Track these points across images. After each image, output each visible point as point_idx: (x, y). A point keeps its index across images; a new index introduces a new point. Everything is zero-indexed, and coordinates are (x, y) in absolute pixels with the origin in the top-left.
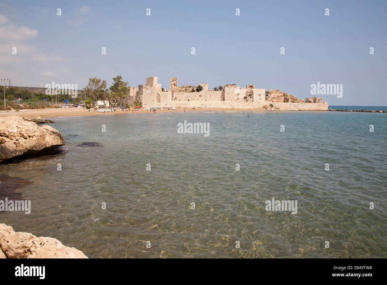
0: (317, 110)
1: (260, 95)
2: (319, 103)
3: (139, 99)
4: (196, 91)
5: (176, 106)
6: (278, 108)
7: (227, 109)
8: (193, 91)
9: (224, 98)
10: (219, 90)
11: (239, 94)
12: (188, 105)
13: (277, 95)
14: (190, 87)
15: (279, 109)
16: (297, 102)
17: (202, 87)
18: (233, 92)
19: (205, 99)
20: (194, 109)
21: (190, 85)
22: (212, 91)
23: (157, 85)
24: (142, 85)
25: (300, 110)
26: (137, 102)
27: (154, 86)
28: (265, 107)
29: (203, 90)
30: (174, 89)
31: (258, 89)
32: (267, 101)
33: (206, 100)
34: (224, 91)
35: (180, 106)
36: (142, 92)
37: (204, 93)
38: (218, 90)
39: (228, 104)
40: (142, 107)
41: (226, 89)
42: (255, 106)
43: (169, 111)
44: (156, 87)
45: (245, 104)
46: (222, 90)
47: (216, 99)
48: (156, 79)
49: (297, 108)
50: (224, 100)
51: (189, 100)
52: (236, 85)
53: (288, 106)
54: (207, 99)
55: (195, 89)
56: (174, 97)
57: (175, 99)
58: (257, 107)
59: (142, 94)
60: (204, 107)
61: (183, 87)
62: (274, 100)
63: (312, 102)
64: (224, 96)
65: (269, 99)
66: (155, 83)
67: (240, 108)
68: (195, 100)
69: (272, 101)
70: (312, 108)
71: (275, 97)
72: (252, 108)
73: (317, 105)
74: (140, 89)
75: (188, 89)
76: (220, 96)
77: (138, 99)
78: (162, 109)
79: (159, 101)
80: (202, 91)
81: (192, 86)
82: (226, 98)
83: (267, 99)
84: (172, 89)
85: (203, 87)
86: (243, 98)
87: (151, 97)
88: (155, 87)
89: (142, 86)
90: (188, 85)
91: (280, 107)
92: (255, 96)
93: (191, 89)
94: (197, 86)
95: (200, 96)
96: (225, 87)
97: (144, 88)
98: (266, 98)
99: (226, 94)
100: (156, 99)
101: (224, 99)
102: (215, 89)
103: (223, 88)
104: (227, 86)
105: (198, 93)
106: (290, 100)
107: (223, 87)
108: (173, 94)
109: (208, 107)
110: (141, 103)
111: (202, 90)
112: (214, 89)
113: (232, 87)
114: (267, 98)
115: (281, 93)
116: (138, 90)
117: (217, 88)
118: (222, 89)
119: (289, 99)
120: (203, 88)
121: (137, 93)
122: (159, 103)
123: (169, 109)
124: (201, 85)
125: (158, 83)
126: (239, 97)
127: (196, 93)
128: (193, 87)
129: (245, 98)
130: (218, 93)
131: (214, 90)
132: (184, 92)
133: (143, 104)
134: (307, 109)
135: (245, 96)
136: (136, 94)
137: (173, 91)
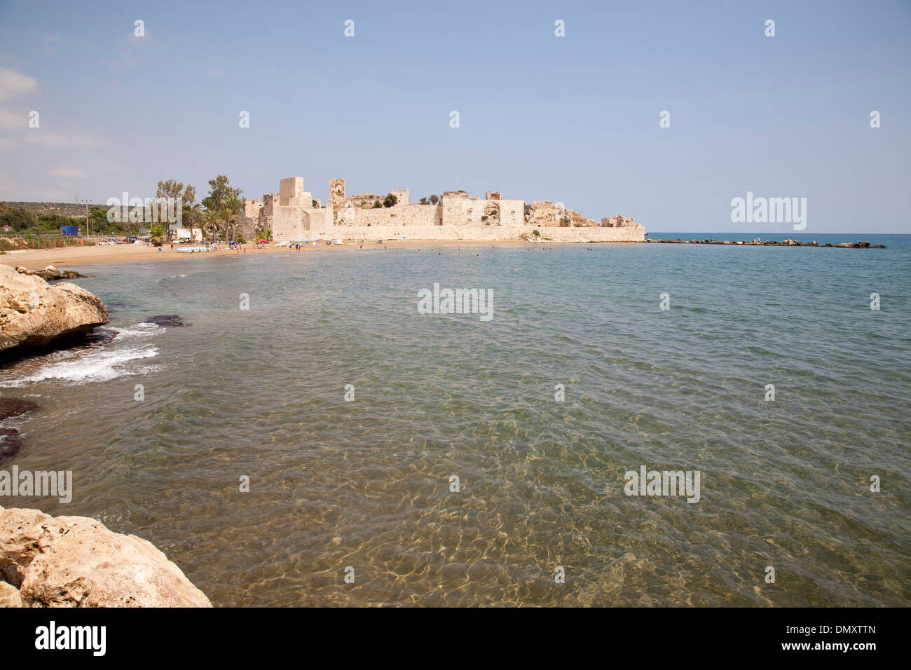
0: (625, 240)
1: (513, 212)
2: (627, 228)
3: (266, 223)
4: (383, 206)
5: (343, 237)
6: (549, 238)
7: (447, 242)
8: (377, 206)
9: (441, 220)
10: (431, 203)
11: (471, 212)
12: (369, 235)
13: (546, 213)
14: (371, 197)
15: (551, 240)
16: (586, 226)
17: (396, 198)
18: (459, 207)
19: (402, 223)
20: (380, 242)
21: (371, 194)
22: (418, 205)
23: (303, 193)
24: (270, 195)
25: (591, 242)
26: (260, 229)
27: (297, 195)
28: (524, 237)
29: (399, 204)
30: (338, 203)
31: (510, 201)
32: (528, 224)
33: (404, 224)
34: (440, 204)
35: (351, 237)
36: (272, 208)
37: (401, 209)
38: (428, 203)
39: (449, 232)
40: (271, 240)
41: (445, 200)
42: (504, 236)
43: (328, 247)
44: (301, 199)
45: (484, 231)
46: (438, 203)
47: (426, 222)
48: (299, 182)
49: (586, 238)
50: (441, 224)
51: (369, 225)
52: (465, 192)
54: (406, 222)
55: (382, 202)
56: (339, 219)
57: (340, 223)
58: (508, 237)
59: (271, 213)
60: (400, 238)
61: (357, 199)
62: (541, 222)
63: (615, 225)
64: (442, 215)
65: (532, 220)
66: (297, 190)
67: (474, 238)
68: (381, 223)
69: (537, 225)
70: (615, 238)
71: (543, 216)
72: (498, 239)
73: (625, 230)
74: (267, 204)
75: (368, 202)
76: (433, 216)
77: (262, 224)
78: (314, 244)
79: (308, 228)
80: (395, 205)
81: (376, 195)
82: (444, 220)
83: (527, 221)
84: (335, 203)
85: (397, 196)
86: (480, 218)
87: (290, 218)
88: (298, 198)
89: (272, 196)
90: (367, 194)
91: (553, 236)
92: (503, 215)
93: (373, 202)
94: (386, 195)
95: (392, 215)
96: (442, 197)
97: (275, 200)
98: (525, 219)
99: (445, 212)
100: (301, 222)
101: (441, 222)
102: (423, 202)
103: (439, 200)
104: (446, 194)
105: (388, 209)
106: (572, 221)
107: (439, 196)
108: (335, 213)
109: (408, 237)
110: (269, 233)
111: (396, 203)
112: (421, 200)
113: (457, 197)
114: (528, 218)
115: (554, 208)
116: (263, 205)
117: (427, 200)
118: (437, 201)
119: (569, 220)
120: (398, 200)
121: (262, 211)
122: (307, 232)
123: (328, 243)
124: (394, 194)
125: (305, 191)
126: (472, 216)
127: (384, 209)
128: (378, 197)
129: (484, 218)
130: (428, 209)
131: (421, 204)
132: (359, 209)
133: (274, 235)
134: (606, 240)
135: (483, 215)
136: (258, 213)
137: (337, 207)
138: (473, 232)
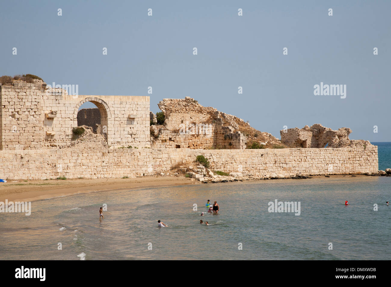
0: (348, 171)
1: (131, 120)
2: (350, 149)
6: (222, 170)
11: (51, 119)
15: (227, 174)
18: (35, 110)
25: (299, 177)
31: (124, 98)
32: (158, 143)
39: (37, 163)
42: (144, 169)
45: (106, 159)
49: (284, 169)
52: (40, 79)
53: (256, 160)
63: (309, 142)
67: (88, 176)
72: (132, 176)
73: (347, 153)
83: (156, 137)
86: (70, 132)
91: (229, 168)
92: (114, 126)
98: (152, 133)
99: (6, 120)
106: (242, 137)
113: (30, 88)
114: (156, 132)
115: (201, 111)
119: (237, 136)
126: (55, 129)
129: (77, 133)
134: (316, 172)
135: (76, 124)
138: (84, 161)
